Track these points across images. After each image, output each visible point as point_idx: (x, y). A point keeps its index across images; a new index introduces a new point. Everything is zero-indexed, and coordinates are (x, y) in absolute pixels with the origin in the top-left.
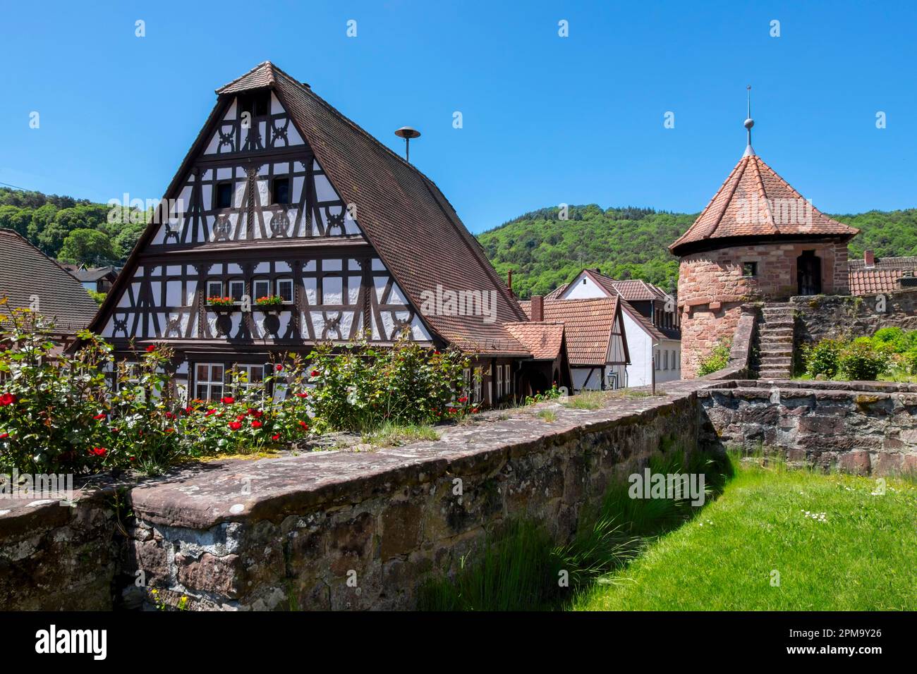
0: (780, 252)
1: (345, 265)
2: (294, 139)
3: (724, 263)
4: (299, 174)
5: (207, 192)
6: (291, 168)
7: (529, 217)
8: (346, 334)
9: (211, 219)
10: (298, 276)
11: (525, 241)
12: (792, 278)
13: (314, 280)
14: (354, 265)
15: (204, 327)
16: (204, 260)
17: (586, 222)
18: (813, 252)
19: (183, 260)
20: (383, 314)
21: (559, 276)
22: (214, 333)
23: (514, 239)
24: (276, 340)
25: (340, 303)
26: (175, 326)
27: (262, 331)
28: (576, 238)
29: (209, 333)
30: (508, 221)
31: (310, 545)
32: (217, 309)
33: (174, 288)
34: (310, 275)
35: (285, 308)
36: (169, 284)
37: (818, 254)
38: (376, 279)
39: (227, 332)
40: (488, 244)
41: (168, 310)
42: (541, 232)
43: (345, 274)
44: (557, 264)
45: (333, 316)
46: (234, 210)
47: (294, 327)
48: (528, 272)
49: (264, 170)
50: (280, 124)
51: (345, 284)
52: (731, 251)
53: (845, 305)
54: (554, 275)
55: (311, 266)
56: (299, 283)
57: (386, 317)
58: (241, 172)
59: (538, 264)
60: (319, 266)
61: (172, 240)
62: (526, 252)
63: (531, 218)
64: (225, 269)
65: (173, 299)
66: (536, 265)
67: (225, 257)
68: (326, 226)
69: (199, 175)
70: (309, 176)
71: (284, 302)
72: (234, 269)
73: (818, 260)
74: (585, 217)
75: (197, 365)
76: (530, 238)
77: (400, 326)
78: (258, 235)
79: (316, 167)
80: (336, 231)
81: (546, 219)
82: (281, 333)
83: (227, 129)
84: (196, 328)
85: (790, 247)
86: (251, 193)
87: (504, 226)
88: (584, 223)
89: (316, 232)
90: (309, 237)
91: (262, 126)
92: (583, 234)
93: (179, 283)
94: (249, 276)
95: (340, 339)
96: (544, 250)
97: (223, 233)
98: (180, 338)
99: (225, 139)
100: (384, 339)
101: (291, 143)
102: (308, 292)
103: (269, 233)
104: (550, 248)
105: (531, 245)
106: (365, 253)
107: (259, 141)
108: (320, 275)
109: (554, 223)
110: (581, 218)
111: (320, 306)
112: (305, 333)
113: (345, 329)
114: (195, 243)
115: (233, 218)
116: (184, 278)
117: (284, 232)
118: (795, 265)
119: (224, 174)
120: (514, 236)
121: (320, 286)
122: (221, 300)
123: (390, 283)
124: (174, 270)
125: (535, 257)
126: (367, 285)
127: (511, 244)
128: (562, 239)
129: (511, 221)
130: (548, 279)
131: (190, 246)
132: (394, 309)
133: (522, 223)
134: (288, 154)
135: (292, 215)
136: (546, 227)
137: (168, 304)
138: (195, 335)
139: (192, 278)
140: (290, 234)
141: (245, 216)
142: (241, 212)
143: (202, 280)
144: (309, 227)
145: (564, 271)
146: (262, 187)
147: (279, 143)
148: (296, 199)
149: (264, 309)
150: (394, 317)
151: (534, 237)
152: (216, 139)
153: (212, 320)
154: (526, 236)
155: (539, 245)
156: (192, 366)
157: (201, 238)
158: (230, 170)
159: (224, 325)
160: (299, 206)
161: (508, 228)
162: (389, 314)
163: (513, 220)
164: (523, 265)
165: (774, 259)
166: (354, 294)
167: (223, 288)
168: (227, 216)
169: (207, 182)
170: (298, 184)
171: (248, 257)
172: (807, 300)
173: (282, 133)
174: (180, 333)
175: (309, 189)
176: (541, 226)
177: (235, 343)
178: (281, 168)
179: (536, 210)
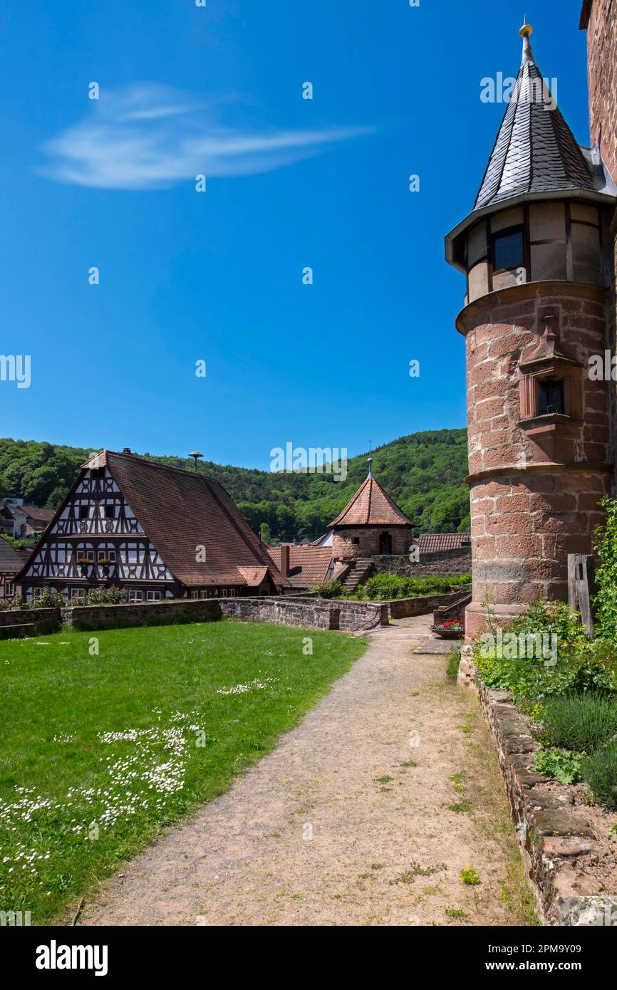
0: (371, 533)
1: (138, 546)
2: (116, 489)
3: (344, 537)
4: (118, 505)
5: (77, 510)
6: (115, 502)
7: (403, 442)
8: (138, 576)
9: (78, 523)
10: (118, 550)
11: (397, 465)
12: (376, 546)
13: (125, 552)
14: (141, 546)
15: (75, 572)
16: (75, 542)
17: (459, 446)
18: (387, 532)
19: (66, 541)
20: (154, 568)
21: (427, 499)
22: (80, 575)
23: (386, 463)
24: (108, 578)
25: (136, 562)
26: (62, 571)
27: (102, 575)
28: (447, 463)
29: (77, 575)
30: (382, 445)
31: (81, 614)
32: (81, 564)
33: (61, 553)
34: (123, 549)
35: (112, 564)
36: (59, 552)
37: (390, 533)
38: (151, 552)
39: (86, 575)
40: (360, 468)
41: (58, 564)
42: (413, 456)
43: (138, 550)
44: (425, 487)
45: (133, 568)
46: (89, 519)
47: (116, 572)
48: (398, 496)
49: (103, 502)
50: (109, 482)
51: (138, 554)
52: (347, 532)
53: (395, 560)
54: (421, 498)
55: (123, 546)
56: (118, 553)
57: (155, 569)
58: (92, 502)
59: (407, 488)
60: (127, 546)
61: (60, 532)
62: (396, 476)
63: (404, 442)
64: (85, 546)
65: (61, 559)
66: (406, 489)
67: (85, 541)
68: (130, 528)
69: (73, 503)
70: (122, 506)
71: (112, 561)
72: (89, 546)
73: (390, 536)
74: (458, 440)
75: (72, 589)
76: (402, 462)
77: (161, 573)
78: (100, 531)
79: (125, 502)
80: (134, 531)
81: (419, 443)
82: (110, 575)
83: (86, 482)
84: (72, 573)
85: (375, 530)
86: (97, 512)
87: (377, 450)
88: (456, 446)
89: (125, 531)
90: (122, 533)
91: (102, 482)
92: (454, 457)
93: (64, 552)
94: (96, 549)
95: (136, 578)
96: (414, 474)
97: (84, 529)
98: (64, 577)
99: (85, 487)
100: (154, 578)
101: (114, 491)
102: (122, 557)
103: (105, 530)
104: (420, 472)
105: (402, 469)
106: (146, 541)
107: (100, 489)
108: (127, 550)
109: (427, 447)
110: (454, 442)
111: (127, 564)
112: (121, 576)
113: (138, 574)
114: (71, 533)
115: (89, 523)
116: (66, 549)
117: (111, 530)
118: (379, 539)
119: (85, 502)
120: (386, 460)
121: (127, 555)
122: (83, 560)
123: (157, 554)
124: (61, 545)
125: (405, 481)
126: (147, 555)
127: (383, 468)
128: (432, 463)
129: (384, 445)
130: (416, 502)
131: (68, 535)
132: (158, 566)
133: (395, 447)
134: (113, 496)
135: (115, 523)
136: (418, 452)
137: (59, 561)
138: (71, 575)
139: (70, 549)
140: (114, 531)
141: (94, 522)
142: (92, 520)
143: (75, 550)
144: (122, 529)
145: (431, 494)
146: (102, 509)
147: (109, 490)
148: (117, 516)
149: (103, 564)
150: (158, 569)
151: (406, 461)
152: (81, 486)
153: (79, 569)
154: (397, 460)
155: (410, 469)
156: (70, 590)
157: (74, 531)
158: (87, 501)
159: (84, 571)
160: (118, 519)
161: (381, 452)
162: (156, 568)
163: (386, 444)
164: (393, 489)
165: (367, 536)
166: (142, 558)
167: (84, 554)
168: (86, 522)
169: (77, 506)
170: (117, 509)
171: (96, 541)
172: (378, 558)
173: (110, 486)
174: (64, 574)
175: (122, 512)
176: (414, 450)
177: (90, 579)
178: (110, 502)
179: (410, 434)
